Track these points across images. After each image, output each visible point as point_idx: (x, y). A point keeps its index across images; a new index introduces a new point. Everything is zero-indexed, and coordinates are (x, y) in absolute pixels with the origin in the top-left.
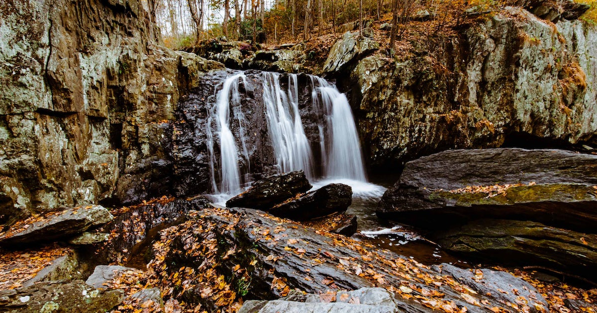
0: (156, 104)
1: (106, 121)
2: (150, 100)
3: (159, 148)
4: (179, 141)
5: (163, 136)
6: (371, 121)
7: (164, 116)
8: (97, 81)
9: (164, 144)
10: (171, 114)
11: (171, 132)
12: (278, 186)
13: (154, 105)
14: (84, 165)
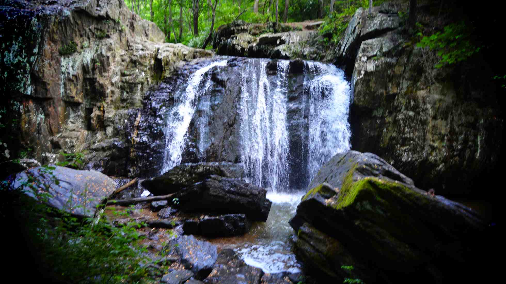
0: (127, 93)
1: (82, 105)
2: (122, 89)
3: (121, 132)
4: (140, 126)
5: (126, 121)
6: (378, 122)
7: (132, 104)
8: (73, 75)
9: (126, 127)
10: (139, 102)
11: (135, 118)
12: (188, 175)
13: (125, 93)
14: (56, 137)
